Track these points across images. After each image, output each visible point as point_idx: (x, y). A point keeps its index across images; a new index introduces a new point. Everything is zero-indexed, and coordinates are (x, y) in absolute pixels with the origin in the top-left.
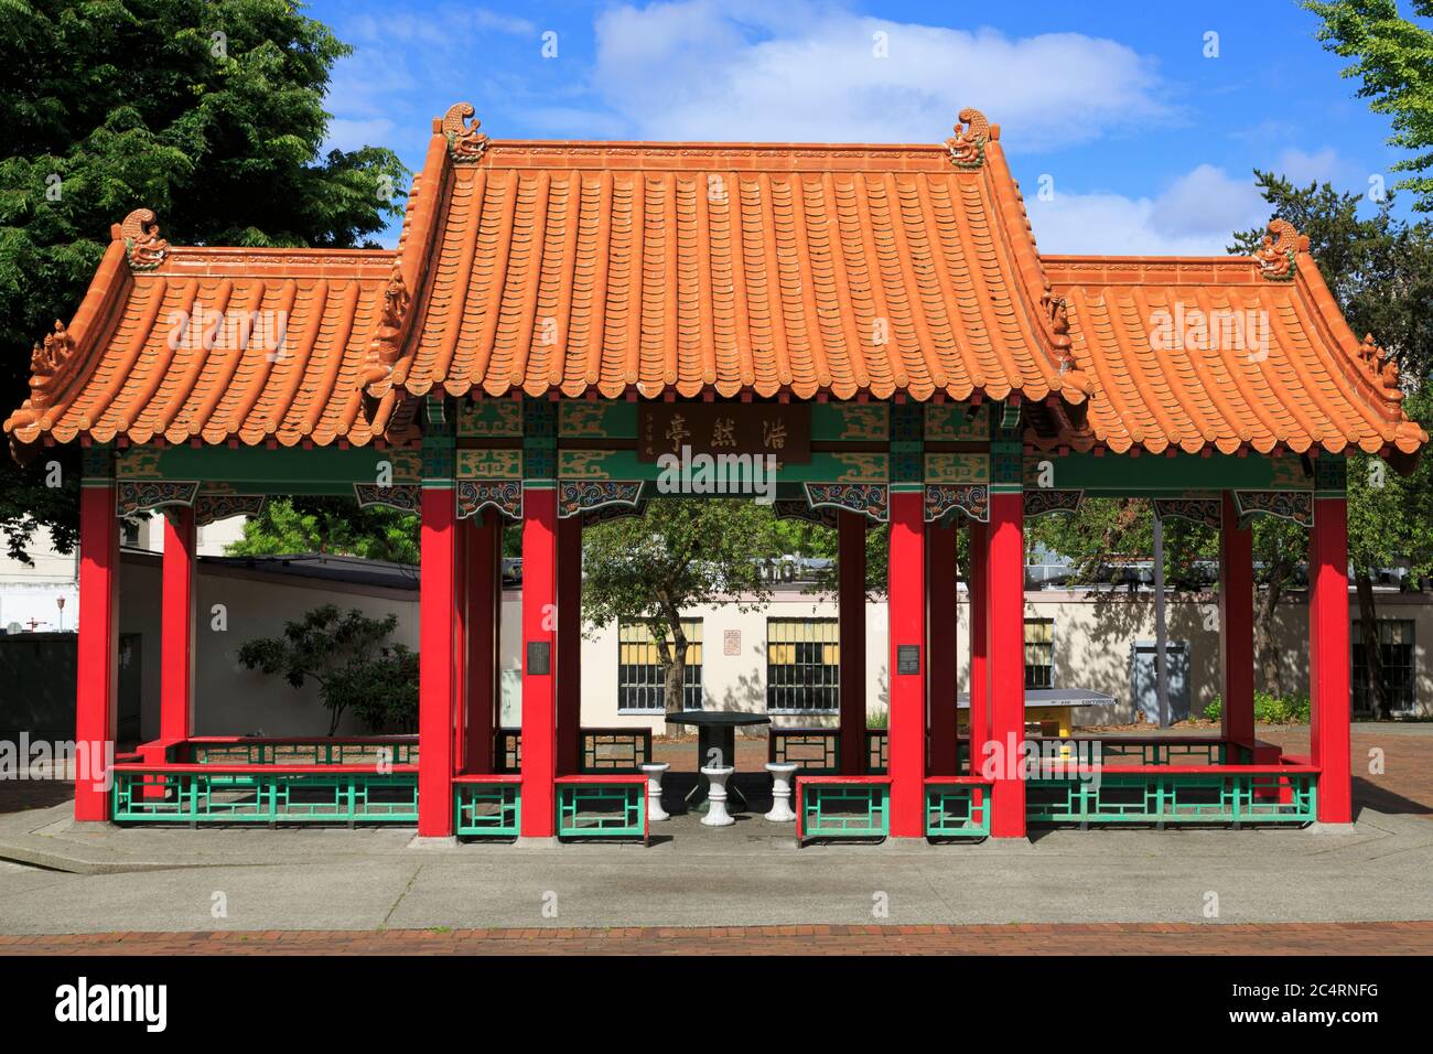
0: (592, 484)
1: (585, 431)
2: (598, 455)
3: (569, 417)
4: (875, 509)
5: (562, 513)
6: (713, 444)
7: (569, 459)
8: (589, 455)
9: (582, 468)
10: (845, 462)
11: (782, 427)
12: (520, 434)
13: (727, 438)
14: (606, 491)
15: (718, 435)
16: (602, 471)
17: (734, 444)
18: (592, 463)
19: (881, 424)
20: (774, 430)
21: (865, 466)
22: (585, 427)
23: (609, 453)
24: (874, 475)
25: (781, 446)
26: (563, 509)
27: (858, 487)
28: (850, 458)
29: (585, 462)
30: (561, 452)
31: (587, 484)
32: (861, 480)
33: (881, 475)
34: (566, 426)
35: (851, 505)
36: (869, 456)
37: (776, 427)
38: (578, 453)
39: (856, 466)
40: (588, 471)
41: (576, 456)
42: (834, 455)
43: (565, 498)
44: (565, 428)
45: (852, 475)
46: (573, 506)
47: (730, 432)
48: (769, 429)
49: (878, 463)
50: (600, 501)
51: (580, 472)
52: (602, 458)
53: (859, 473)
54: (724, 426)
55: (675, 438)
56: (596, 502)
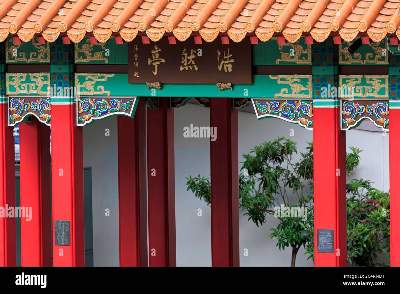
0: (100, 99)
1: (93, 59)
2: (103, 77)
3: (81, 48)
4: (304, 120)
5: (80, 122)
6: (182, 69)
7: (82, 80)
8: (96, 77)
9: (92, 88)
10: (280, 82)
11: (231, 56)
12: (48, 61)
13: (191, 64)
14: (110, 105)
15: (185, 62)
16: (105, 90)
17: (196, 69)
18: (98, 84)
19: (306, 52)
20: (225, 58)
21: (295, 85)
22: (92, 56)
23: (109, 76)
24: (301, 92)
25: (230, 70)
26: (80, 119)
27: (291, 101)
28: (282, 79)
29: (94, 82)
30: (76, 75)
31: (97, 99)
32: (292, 96)
33: (306, 92)
34: (80, 54)
35: (286, 116)
36: (297, 77)
37: (226, 55)
38: (89, 75)
39: (287, 86)
40: (96, 90)
41: (87, 78)
42: (272, 77)
43: (82, 111)
44: (79, 57)
45: (285, 93)
46: (87, 117)
47: (193, 59)
48: (221, 58)
49: (304, 82)
50: (106, 113)
51: (90, 91)
52: (104, 80)
53: (290, 92)
54: (189, 55)
55: (154, 64)
56: (104, 113)
